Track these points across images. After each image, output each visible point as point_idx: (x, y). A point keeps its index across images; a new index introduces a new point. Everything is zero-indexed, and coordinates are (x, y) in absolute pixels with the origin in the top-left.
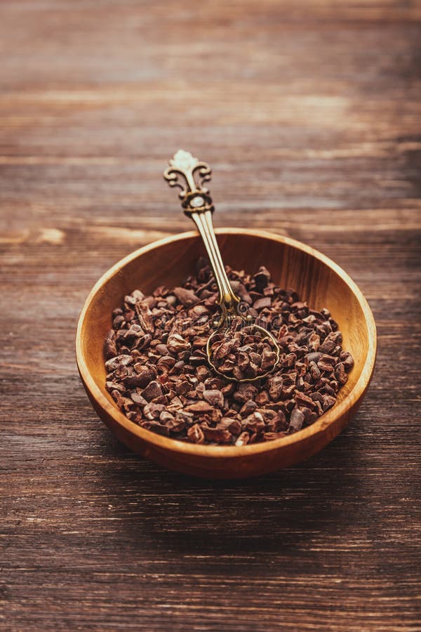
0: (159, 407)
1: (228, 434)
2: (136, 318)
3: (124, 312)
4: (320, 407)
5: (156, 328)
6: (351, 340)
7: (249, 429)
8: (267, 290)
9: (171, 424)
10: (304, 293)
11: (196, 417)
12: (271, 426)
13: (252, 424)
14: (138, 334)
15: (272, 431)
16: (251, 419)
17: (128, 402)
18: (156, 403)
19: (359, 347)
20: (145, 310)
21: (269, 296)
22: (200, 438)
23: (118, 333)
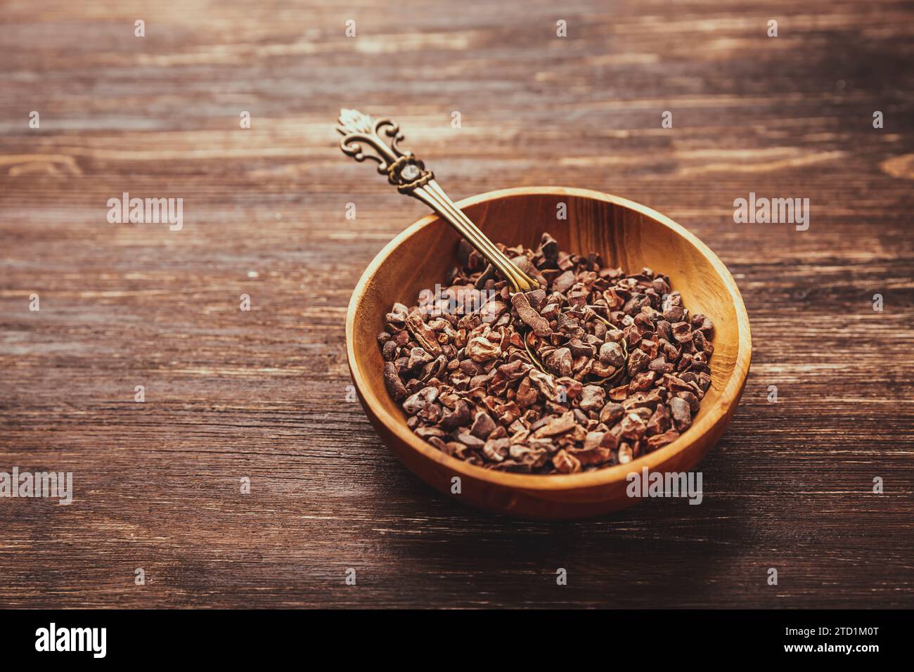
0: (503, 442)
1: (606, 452)
2: (413, 338)
3: (393, 335)
4: (698, 388)
5: (441, 344)
6: (697, 297)
7: (627, 439)
8: (562, 263)
9: (530, 458)
10: (608, 253)
11: (555, 441)
12: (654, 427)
13: (629, 430)
14: (424, 358)
15: (657, 434)
16: (626, 424)
17: (461, 447)
18: (497, 438)
19: (714, 303)
20: (420, 326)
21: (568, 269)
22: (574, 465)
23: (397, 364)
